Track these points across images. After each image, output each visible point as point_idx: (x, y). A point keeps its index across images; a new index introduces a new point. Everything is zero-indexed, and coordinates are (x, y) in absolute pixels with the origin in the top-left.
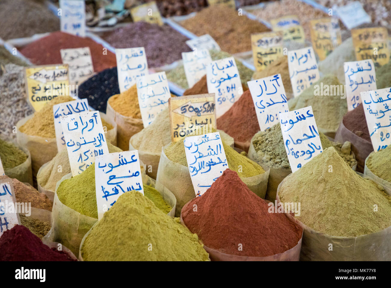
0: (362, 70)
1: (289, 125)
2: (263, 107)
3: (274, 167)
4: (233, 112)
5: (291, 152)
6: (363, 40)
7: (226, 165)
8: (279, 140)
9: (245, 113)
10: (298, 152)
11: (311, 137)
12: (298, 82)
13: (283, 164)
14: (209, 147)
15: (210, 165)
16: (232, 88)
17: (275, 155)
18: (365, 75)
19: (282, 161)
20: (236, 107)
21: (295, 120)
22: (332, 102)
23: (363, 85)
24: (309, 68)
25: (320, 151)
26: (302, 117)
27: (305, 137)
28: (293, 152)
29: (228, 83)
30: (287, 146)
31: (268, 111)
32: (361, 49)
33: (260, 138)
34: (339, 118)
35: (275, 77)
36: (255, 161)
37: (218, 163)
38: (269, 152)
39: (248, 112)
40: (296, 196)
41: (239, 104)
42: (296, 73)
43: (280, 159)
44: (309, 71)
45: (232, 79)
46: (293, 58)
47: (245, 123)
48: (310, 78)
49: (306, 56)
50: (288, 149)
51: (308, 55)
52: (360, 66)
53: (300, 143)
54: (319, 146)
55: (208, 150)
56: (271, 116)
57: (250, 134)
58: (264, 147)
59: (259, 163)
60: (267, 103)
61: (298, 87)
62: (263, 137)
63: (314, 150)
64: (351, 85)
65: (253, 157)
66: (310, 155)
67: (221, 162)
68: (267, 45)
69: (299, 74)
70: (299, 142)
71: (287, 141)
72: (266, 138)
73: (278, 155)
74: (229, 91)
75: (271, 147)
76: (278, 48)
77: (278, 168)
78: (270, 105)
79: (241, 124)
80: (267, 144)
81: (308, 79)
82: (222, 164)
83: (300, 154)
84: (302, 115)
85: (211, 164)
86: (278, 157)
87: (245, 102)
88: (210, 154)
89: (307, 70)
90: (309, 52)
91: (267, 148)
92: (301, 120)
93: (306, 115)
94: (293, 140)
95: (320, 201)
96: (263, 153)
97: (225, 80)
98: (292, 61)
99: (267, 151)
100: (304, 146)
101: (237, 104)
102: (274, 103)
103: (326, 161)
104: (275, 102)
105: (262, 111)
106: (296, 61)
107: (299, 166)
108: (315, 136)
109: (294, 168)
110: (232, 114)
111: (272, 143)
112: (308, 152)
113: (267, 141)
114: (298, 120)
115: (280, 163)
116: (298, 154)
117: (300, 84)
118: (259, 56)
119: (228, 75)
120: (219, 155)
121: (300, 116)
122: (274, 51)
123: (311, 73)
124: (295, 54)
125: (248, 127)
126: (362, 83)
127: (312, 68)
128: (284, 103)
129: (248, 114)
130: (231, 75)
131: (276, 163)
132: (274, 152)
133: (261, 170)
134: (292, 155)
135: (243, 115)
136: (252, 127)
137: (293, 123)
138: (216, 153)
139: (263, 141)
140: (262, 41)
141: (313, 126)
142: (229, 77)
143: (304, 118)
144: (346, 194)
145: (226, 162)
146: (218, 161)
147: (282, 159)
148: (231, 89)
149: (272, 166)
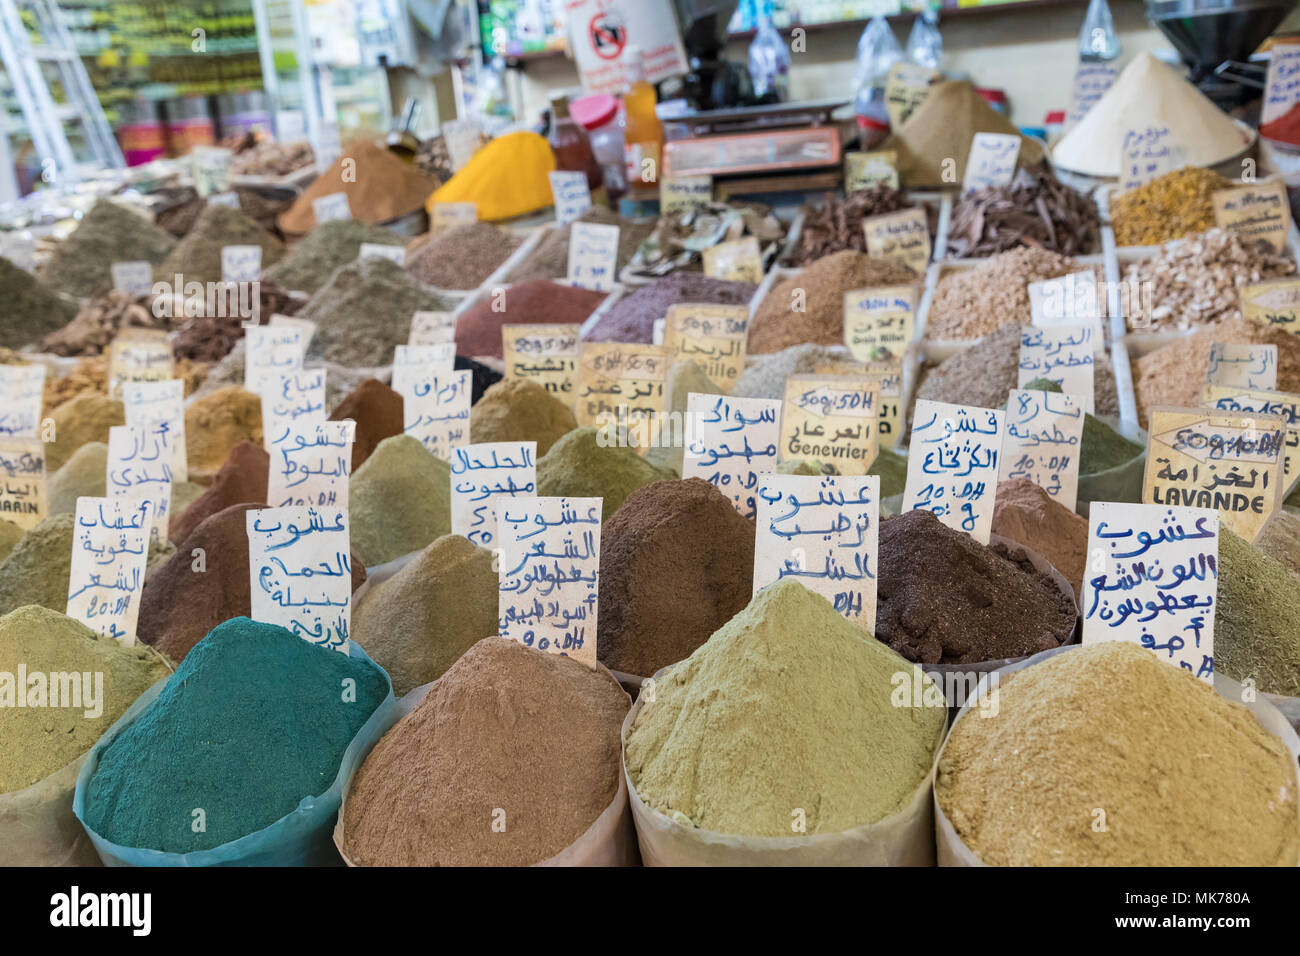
0: (327, 444)
12: (428, 440)
24: (453, 414)
32: (591, 390)
42: (425, 420)
44: (451, 421)
46: (428, 388)
48: (452, 436)
49: (454, 388)
51: (459, 386)
52: (324, 434)
60: (137, 476)
64: (287, 473)
68: (540, 352)
69: (433, 423)
76: (567, 360)
78: (141, 481)
81: (447, 437)
89: (449, 417)
90: (463, 381)
97: (303, 411)
102: (148, 480)
106: (432, 394)
118: (519, 370)
119: (308, 402)
122: (557, 365)
123: (455, 426)
126: (320, 472)
127: (458, 416)
130: (314, 404)
140: (527, 342)
142: (309, 406)
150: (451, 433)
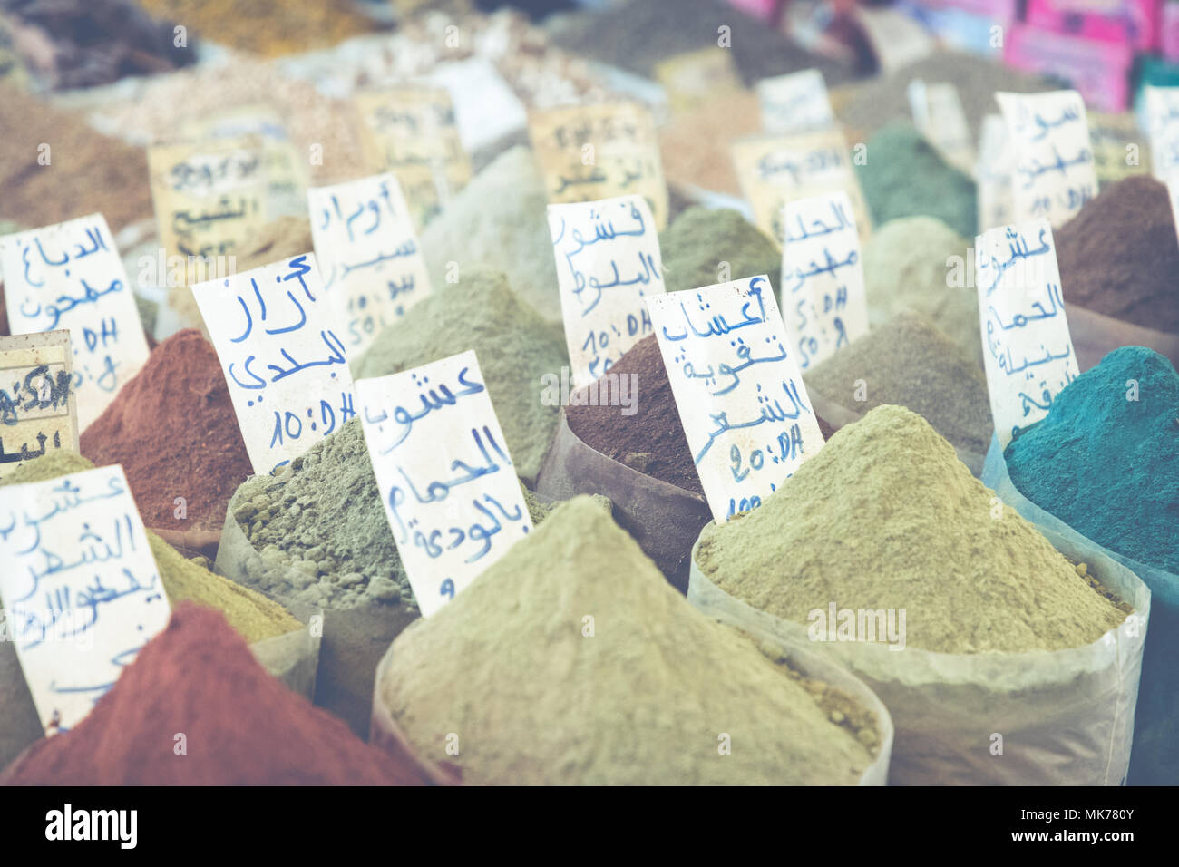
0: (613, 236)
1: (393, 428)
2: (259, 383)
3: (337, 605)
4: (125, 418)
5: (411, 532)
6: (571, 149)
7: (159, 597)
8: (343, 500)
9: (175, 420)
10: (437, 533)
11: (482, 472)
12: (351, 305)
13: (378, 586)
14: (86, 526)
15: (93, 603)
16: (105, 333)
17: (336, 558)
18: (625, 253)
19: (366, 581)
20: (133, 400)
21: (415, 407)
22: (500, 364)
23: (617, 288)
24: (390, 251)
25: (521, 523)
26: (441, 395)
27: (461, 473)
28: (418, 534)
29: (87, 316)
30: (395, 511)
31: (278, 396)
32: (566, 183)
33: (260, 499)
34: (530, 424)
35: (293, 264)
36: (256, 585)
37: (125, 593)
38: (309, 546)
39: (185, 415)
40: (460, 702)
41: (145, 386)
42: (341, 271)
43: (358, 570)
44: (387, 264)
45: (101, 300)
46: (327, 214)
47: (178, 456)
48: (394, 290)
49: (375, 207)
50: (400, 522)
51: (382, 203)
52: (604, 221)
53: (443, 497)
54: (517, 507)
55: (83, 538)
56: (289, 415)
57: (206, 498)
58: (283, 531)
59: (273, 592)
60: (271, 367)
61: (353, 323)
62: (274, 494)
63: (497, 522)
64: (578, 291)
65: (244, 571)
66: (483, 542)
67: (136, 589)
68: (210, 183)
69: (354, 274)
70: (438, 492)
71: (394, 490)
72: (287, 495)
73: (347, 558)
74: (92, 348)
75: (313, 530)
76: (249, 196)
77: (357, 604)
78: (283, 374)
79: (163, 460)
80: (295, 520)
81: (386, 293)
82: (142, 595)
83: (446, 540)
84: (443, 388)
85: (98, 597)
86: (346, 564)
87: (170, 375)
88: (89, 556)
89: (381, 258)
90: (386, 194)
91: (296, 534)
92: (437, 407)
93: (455, 388)
94: (413, 489)
95: (562, 713)
96: (283, 553)
97: (75, 303)
98: (324, 227)
99: (300, 544)
100: (457, 510)
101: (138, 388)
102: (298, 368)
103: (570, 549)
104: (300, 364)
105: (255, 400)
106: (337, 225)
107: (448, 587)
108: (495, 468)
109: (427, 598)
110: (118, 427)
111: (315, 515)
112: (477, 532)
113: (295, 509)
114: (428, 406)
115: (359, 588)
116: (438, 541)
117: (360, 314)
118: (182, 225)
119: (84, 283)
120: (129, 560)
121: (433, 394)
122: (235, 206)
123: (397, 270)
124: (335, 201)
125: (190, 472)
126: (616, 283)
127: (398, 254)
128: (335, 364)
129: (187, 424)
130: (100, 285)
131: (347, 586)
132: (329, 548)
133: (287, 619)
134: (417, 543)
135: (167, 427)
136: (210, 470)
137: (409, 420)
138: (115, 550)
139: (278, 509)
140: (189, 171)
141: (486, 429)
142: (89, 291)
143: (451, 400)
144: (664, 673)
145: (159, 588)
146: (122, 584)
147: (367, 571)
148: (100, 339)
149: (330, 599)
150: (392, 285)
